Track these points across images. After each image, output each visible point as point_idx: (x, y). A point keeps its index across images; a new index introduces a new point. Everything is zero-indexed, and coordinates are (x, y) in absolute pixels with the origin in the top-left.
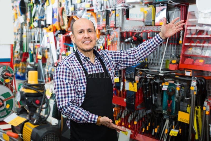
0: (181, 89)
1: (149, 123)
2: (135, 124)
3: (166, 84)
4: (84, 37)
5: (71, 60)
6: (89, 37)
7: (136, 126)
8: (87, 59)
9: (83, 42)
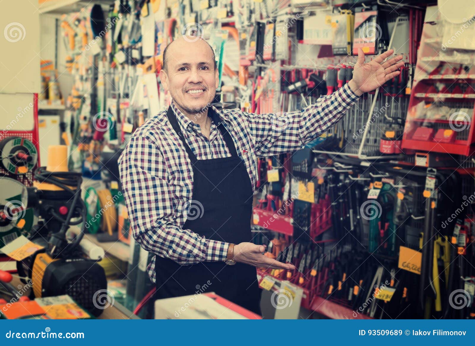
0: (407, 197)
1: (345, 275)
2: (312, 276)
3: (376, 186)
4: (189, 80)
5: (158, 129)
6: (201, 80)
7: (314, 280)
8: (195, 127)
9: (187, 92)
